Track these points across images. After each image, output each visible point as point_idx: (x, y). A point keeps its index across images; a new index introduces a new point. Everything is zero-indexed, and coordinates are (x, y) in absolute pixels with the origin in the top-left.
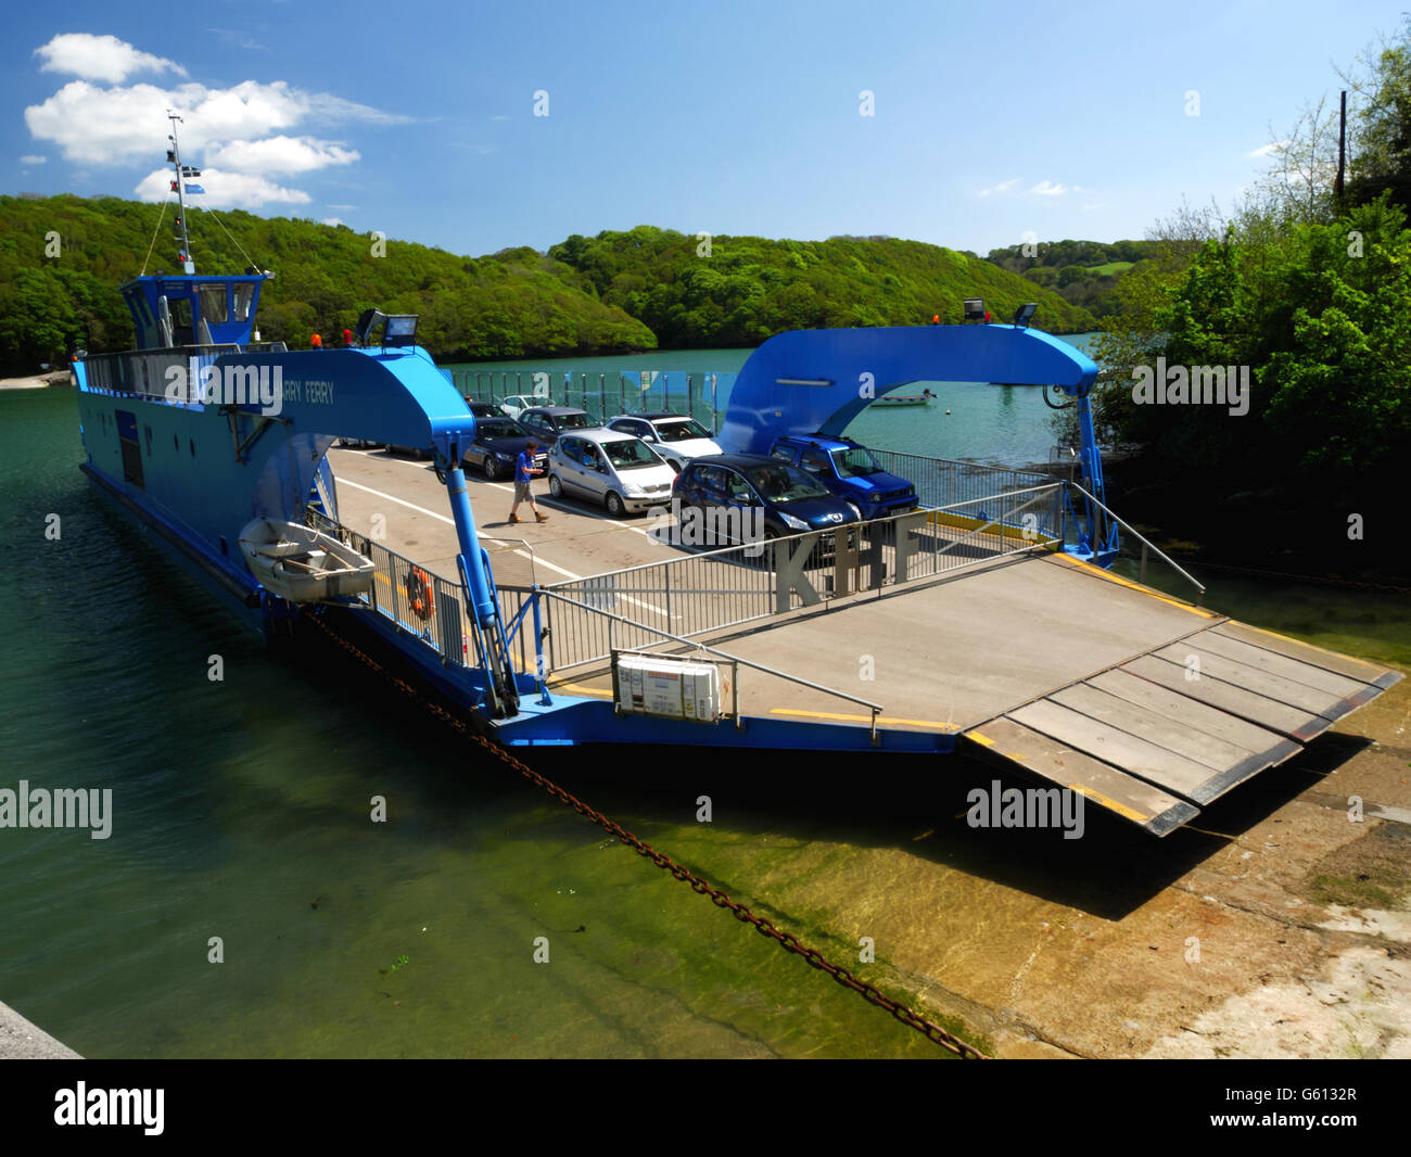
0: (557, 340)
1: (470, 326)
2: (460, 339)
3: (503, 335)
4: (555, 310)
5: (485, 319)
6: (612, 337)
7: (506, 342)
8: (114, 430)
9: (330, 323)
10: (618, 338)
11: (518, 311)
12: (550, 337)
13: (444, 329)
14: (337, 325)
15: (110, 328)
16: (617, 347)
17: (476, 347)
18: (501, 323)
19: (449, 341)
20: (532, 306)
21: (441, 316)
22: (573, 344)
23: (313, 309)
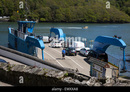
0: (105, 19)
1: (84, 15)
2: (82, 17)
3: (92, 17)
4: (105, 12)
5: (88, 13)
6: (119, 19)
7: (93, 19)
8: (14, 40)
9: (54, 12)
10: (120, 19)
11: (96, 12)
12: (103, 18)
13: (78, 15)
14: (55, 12)
15: (9, 10)
16: (120, 21)
17: (85, 19)
18: (92, 14)
19: (80, 17)
20: (100, 10)
21: (78, 12)
22: (109, 20)
23: (51, 9)
